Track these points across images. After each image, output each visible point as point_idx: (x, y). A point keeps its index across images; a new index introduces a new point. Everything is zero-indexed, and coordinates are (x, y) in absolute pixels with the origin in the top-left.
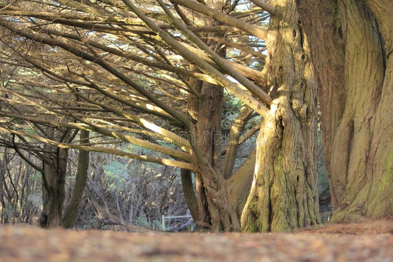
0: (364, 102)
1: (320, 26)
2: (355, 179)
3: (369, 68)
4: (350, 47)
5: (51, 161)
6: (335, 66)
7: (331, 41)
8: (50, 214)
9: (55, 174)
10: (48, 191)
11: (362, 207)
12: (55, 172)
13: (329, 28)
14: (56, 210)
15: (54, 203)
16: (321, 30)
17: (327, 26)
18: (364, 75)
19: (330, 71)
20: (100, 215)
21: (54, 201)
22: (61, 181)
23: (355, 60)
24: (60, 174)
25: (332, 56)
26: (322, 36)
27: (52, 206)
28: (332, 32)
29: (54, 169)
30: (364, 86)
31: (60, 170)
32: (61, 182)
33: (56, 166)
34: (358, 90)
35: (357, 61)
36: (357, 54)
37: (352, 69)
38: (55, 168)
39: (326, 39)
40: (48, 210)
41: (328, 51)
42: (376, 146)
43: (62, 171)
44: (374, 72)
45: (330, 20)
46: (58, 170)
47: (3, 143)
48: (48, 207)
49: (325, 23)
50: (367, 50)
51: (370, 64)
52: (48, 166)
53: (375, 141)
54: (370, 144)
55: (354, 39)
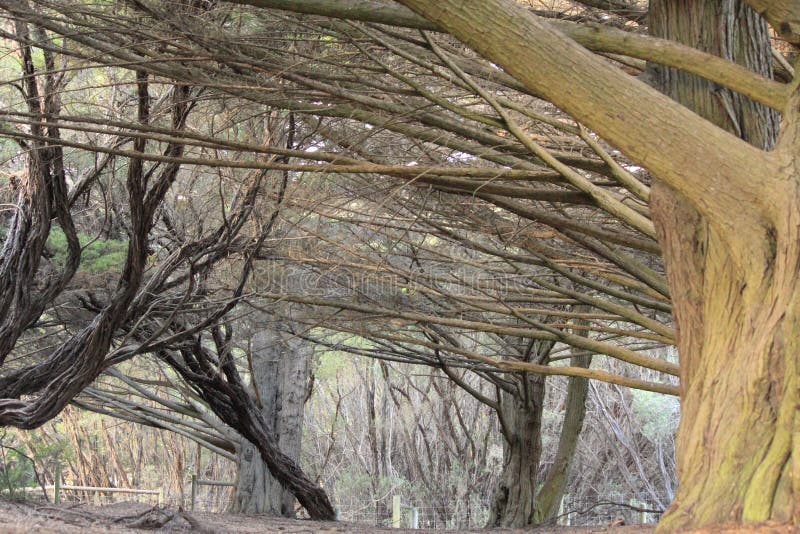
0: (718, 356)
1: (677, 240)
3: (730, 306)
4: (710, 275)
5: (515, 387)
6: (695, 299)
7: (691, 263)
8: (514, 484)
9: (522, 410)
10: (509, 443)
12: (521, 407)
13: (688, 244)
14: (524, 478)
15: (521, 464)
16: (677, 246)
17: (686, 240)
18: (723, 316)
19: (688, 305)
21: (521, 460)
23: (714, 292)
24: (532, 411)
25: (692, 284)
26: (678, 255)
27: (518, 471)
28: (692, 249)
29: (520, 403)
30: (720, 333)
31: (530, 403)
32: (534, 424)
33: (523, 397)
34: (714, 338)
35: (717, 294)
36: (717, 285)
37: (710, 305)
38: (522, 400)
39: (684, 258)
40: (510, 478)
41: (687, 277)
42: (716, 423)
43: (535, 406)
44: (736, 312)
45: (690, 231)
46: (527, 404)
47: (420, 358)
48: (510, 472)
49: (683, 236)
50: (731, 278)
51: (732, 300)
52: (511, 397)
53: (715, 416)
54: (710, 419)
55: (714, 262)
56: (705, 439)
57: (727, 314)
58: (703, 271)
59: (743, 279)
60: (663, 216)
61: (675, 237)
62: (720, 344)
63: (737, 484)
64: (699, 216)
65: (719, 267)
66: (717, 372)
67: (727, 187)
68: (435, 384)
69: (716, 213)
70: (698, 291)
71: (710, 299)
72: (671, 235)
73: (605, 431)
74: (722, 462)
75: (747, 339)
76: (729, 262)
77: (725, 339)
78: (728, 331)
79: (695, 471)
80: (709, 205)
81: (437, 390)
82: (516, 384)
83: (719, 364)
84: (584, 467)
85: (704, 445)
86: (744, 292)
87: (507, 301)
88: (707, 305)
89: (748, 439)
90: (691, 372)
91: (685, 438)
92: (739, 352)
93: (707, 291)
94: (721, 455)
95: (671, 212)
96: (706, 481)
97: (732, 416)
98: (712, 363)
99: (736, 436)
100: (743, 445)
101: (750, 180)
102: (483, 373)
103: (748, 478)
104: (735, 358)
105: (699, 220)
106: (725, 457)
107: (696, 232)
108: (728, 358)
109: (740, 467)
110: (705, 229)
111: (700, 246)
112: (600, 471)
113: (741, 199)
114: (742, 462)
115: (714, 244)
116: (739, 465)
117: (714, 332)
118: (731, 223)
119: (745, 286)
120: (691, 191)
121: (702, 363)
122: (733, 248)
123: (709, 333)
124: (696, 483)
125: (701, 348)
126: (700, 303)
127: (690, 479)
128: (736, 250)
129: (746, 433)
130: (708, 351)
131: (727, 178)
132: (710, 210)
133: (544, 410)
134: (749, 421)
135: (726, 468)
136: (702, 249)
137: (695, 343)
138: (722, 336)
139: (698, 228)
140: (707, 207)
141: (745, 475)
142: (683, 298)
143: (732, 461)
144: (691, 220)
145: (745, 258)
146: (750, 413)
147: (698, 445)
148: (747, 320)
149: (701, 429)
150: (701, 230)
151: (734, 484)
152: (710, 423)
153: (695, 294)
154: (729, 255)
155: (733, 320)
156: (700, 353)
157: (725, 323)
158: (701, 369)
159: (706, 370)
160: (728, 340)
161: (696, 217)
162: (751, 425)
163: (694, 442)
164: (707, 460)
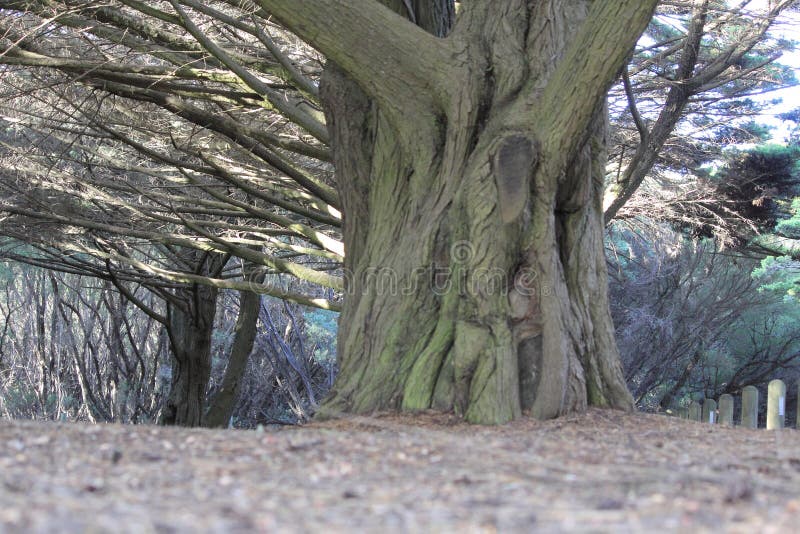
0: (382, 244)
1: (346, 126)
2: (350, 356)
5: (185, 304)
6: (362, 187)
7: (359, 150)
8: (182, 403)
9: (192, 327)
10: (179, 361)
11: (348, 398)
12: (191, 324)
13: (357, 130)
14: (192, 397)
15: (189, 382)
16: (345, 132)
17: (355, 127)
18: (389, 204)
19: (355, 194)
20: (299, 408)
21: (189, 378)
22: (203, 342)
23: (381, 180)
24: (203, 328)
25: (359, 172)
26: (346, 142)
27: (187, 389)
28: (361, 136)
29: (190, 320)
30: (386, 221)
31: (201, 321)
33: (194, 314)
34: (379, 225)
35: (384, 182)
36: (385, 172)
37: (376, 193)
38: (192, 317)
39: (352, 145)
40: (178, 397)
41: (354, 165)
42: (378, 310)
43: (206, 324)
44: (403, 200)
45: (359, 118)
46: (197, 322)
47: (90, 270)
48: (178, 390)
49: (352, 123)
50: (399, 165)
51: (398, 188)
52: (182, 314)
53: (378, 302)
54: (372, 306)
55: (382, 150)
56: (366, 326)
57: (393, 202)
58: (371, 158)
59: (411, 165)
60: (333, 101)
61: (344, 124)
62: (384, 233)
63: (397, 372)
64: (370, 103)
65: (387, 154)
66: (382, 259)
67: (398, 71)
68: (106, 301)
69: (385, 97)
70: (366, 179)
71: (377, 186)
72: (340, 121)
73: (277, 355)
74: (384, 348)
75: (412, 226)
76: (398, 150)
77: (391, 227)
78: (394, 218)
79: (354, 359)
80: (379, 89)
81: (108, 308)
82: (187, 301)
83: (383, 251)
84: (255, 391)
85: (365, 332)
86: (412, 179)
87: (179, 210)
88: (374, 192)
89: (411, 325)
90: (355, 260)
91: (346, 325)
92: (404, 240)
93: (374, 179)
94: (383, 343)
95: (341, 98)
96: (366, 368)
97: (395, 303)
98: (376, 251)
99: (398, 323)
100: (405, 332)
101: (422, 65)
102: (154, 288)
103: (409, 366)
104: (399, 246)
105: (369, 107)
106: (386, 344)
107: (366, 120)
108: (393, 246)
109: (401, 355)
110: (375, 117)
111: (368, 135)
112: (270, 395)
113: (411, 83)
114: (403, 349)
115: (383, 132)
116: (400, 352)
117: (379, 219)
118: (400, 108)
119: (412, 172)
120: (361, 73)
121: (366, 251)
122: (401, 133)
123: (375, 220)
124: (355, 371)
125: (366, 237)
126: (367, 191)
127: (350, 366)
128: (404, 136)
129: (409, 321)
130: (373, 238)
131: (399, 62)
132: (379, 93)
133: (215, 331)
134: (411, 308)
135: (386, 356)
136: (371, 136)
137: (360, 231)
138: (388, 223)
139: (368, 115)
140: (377, 90)
141: (406, 363)
142: (350, 186)
143: (393, 349)
144: (361, 107)
145: (414, 144)
146: (413, 300)
147: (359, 332)
148: (413, 206)
149: (363, 316)
150: (371, 117)
151: (394, 371)
152: (372, 310)
153: (362, 182)
154: (398, 143)
155: (399, 208)
156: (365, 242)
157: (391, 211)
158: (365, 256)
159: (370, 258)
160: (394, 228)
161: (366, 105)
162: (413, 313)
163: (355, 329)
164: (367, 347)
